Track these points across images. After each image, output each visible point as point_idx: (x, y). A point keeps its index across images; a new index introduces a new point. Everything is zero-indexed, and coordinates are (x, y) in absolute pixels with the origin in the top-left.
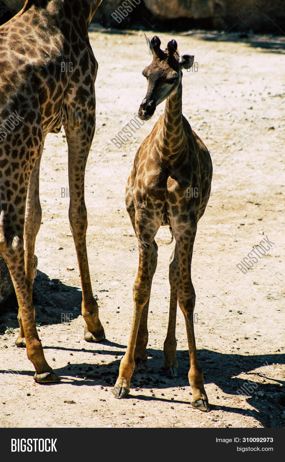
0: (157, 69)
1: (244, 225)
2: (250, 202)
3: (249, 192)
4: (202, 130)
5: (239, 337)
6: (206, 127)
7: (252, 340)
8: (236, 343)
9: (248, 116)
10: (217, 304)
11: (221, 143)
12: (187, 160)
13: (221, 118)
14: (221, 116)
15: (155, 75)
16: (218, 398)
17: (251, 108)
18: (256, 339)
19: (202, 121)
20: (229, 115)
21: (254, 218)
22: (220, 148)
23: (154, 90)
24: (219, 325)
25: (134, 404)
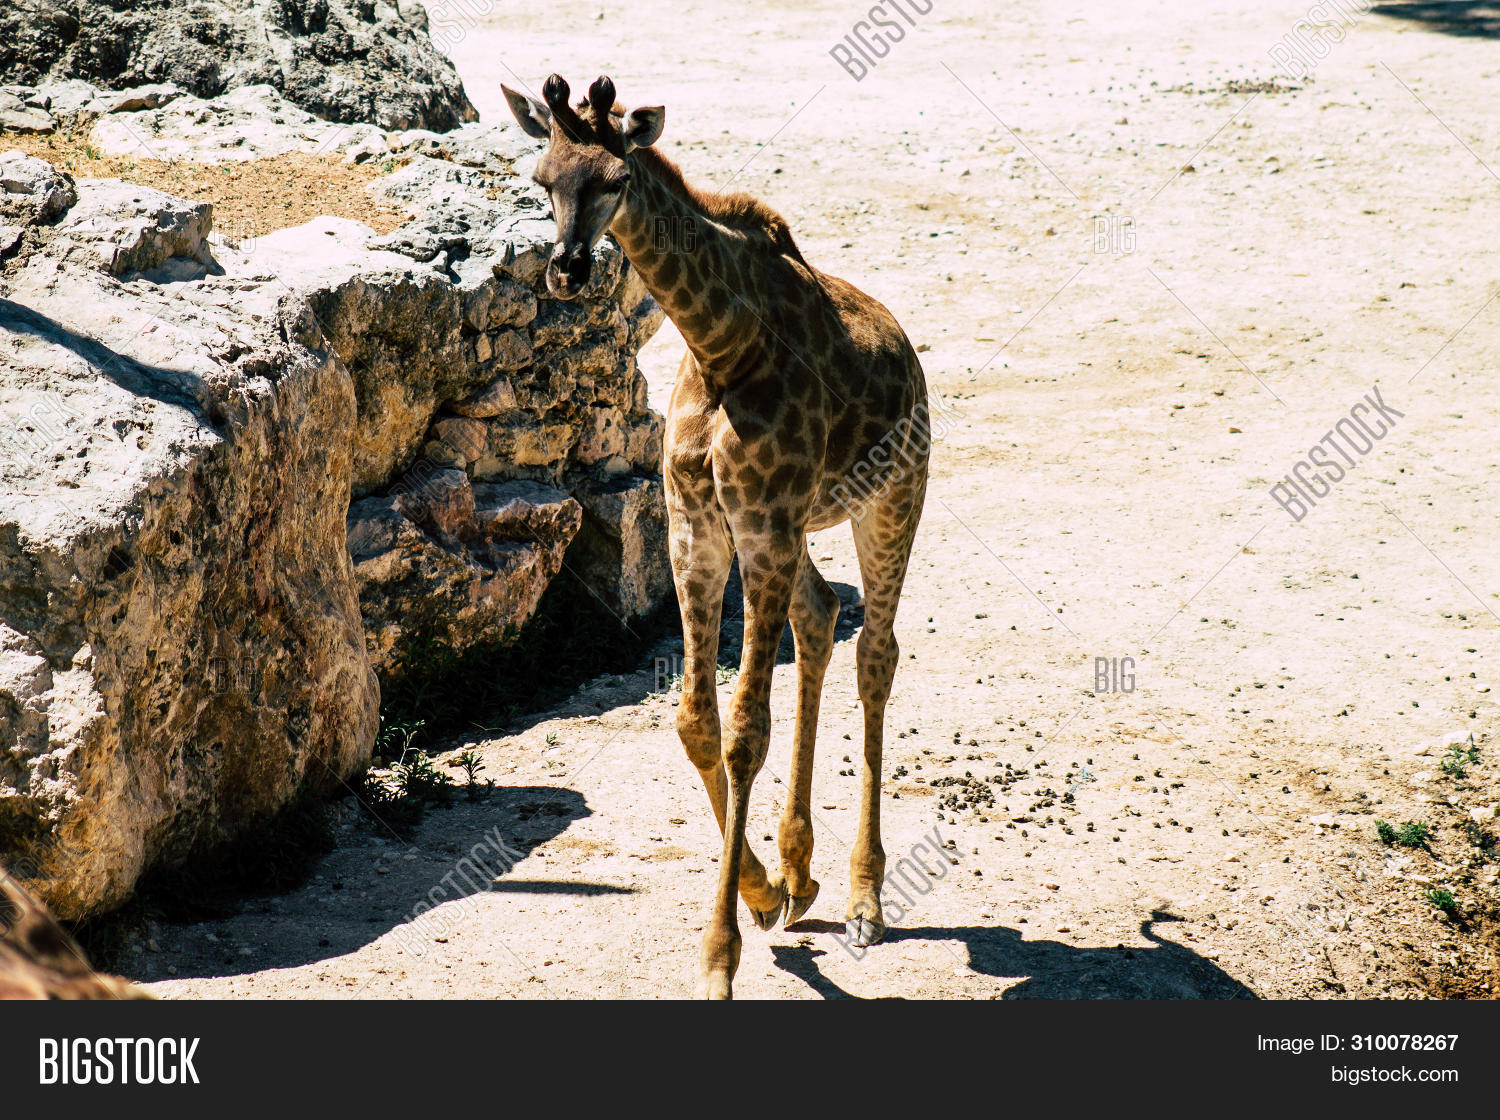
0: (574, 161)
1: (1182, 407)
2: (1184, 352)
3: (1176, 327)
4: (1019, 177)
5: (1240, 683)
6: (1028, 171)
7: (1272, 689)
8: (1237, 698)
9: (1123, 142)
10: (1167, 605)
11: (1076, 209)
12: (764, 372)
13: (1057, 146)
14: (1056, 141)
15: (573, 178)
16: (1226, 833)
17: (1125, 122)
18: (1282, 687)
19: (1013, 156)
20: (1074, 139)
21: (1202, 389)
22: (1076, 221)
23: (578, 217)
24: (1183, 655)
25: (1028, 855)
